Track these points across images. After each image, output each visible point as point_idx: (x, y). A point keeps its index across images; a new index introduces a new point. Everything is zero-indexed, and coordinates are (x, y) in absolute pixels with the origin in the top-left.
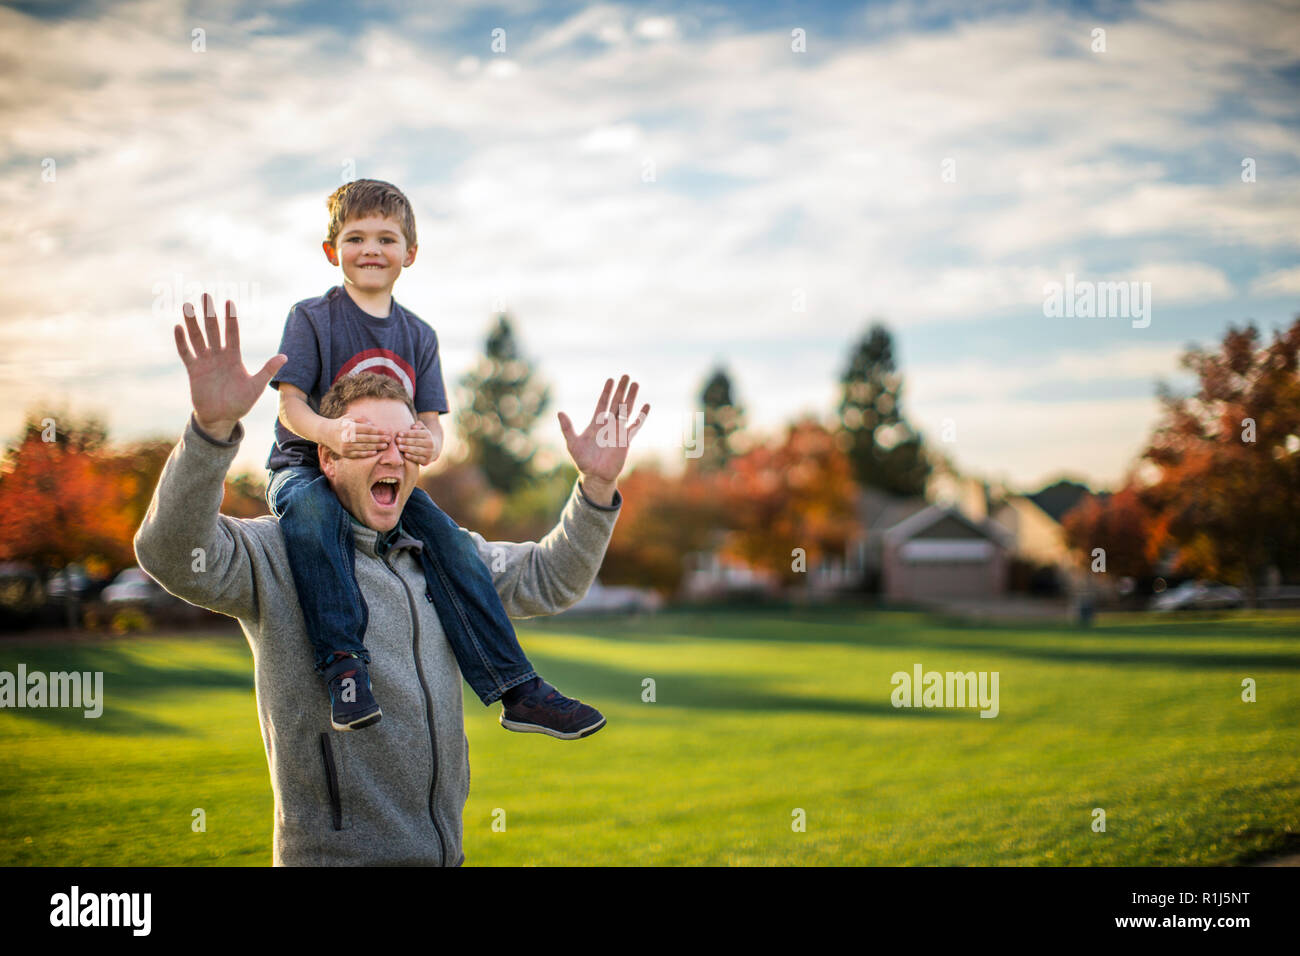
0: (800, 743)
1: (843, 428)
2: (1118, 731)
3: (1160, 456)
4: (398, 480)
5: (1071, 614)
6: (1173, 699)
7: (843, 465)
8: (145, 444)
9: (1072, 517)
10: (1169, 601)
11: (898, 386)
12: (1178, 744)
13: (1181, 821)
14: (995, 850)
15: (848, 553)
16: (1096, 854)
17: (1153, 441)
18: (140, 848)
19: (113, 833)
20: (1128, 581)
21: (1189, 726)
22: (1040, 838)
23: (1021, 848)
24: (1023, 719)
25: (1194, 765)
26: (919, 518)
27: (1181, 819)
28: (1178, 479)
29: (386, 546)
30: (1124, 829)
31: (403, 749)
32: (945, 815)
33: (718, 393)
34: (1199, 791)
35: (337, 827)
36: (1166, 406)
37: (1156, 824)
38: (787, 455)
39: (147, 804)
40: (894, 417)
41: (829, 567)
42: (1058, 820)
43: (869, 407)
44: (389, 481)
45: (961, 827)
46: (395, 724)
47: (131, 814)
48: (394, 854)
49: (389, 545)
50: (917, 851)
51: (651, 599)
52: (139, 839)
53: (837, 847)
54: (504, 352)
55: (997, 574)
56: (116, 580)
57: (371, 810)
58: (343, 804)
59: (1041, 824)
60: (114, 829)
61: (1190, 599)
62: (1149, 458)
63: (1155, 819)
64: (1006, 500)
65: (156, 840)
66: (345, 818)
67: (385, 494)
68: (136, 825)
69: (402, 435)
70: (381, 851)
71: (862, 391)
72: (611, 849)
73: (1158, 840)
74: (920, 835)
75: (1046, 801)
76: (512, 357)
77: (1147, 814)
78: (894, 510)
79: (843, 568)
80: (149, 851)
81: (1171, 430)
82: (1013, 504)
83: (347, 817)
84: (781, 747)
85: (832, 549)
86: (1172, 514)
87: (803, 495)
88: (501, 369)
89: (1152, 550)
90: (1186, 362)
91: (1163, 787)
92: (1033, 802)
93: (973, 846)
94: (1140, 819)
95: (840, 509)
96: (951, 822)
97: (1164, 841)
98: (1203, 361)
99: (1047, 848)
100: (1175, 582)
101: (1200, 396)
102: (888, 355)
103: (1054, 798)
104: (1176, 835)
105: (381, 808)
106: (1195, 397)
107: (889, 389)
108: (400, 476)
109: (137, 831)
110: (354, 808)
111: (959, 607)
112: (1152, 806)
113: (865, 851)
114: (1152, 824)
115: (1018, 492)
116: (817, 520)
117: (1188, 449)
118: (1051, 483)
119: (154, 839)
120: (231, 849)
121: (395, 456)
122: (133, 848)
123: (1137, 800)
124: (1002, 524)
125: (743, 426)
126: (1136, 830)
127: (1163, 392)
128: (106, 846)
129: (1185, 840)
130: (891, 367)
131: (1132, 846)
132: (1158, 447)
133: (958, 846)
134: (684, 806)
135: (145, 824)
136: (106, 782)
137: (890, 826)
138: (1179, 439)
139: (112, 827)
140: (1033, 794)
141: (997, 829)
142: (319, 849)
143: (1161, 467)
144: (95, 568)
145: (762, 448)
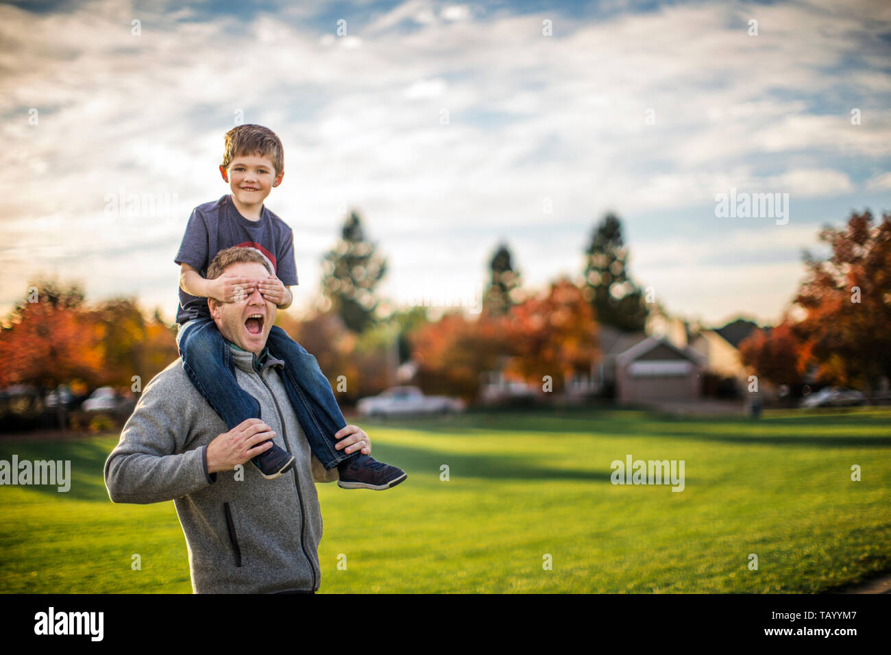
0: (561, 501)
1: (588, 285)
2: (779, 490)
3: (805, 301)
4: (262, 315)
5: (746, 410)
6: (818, 468)
7: (587, 311)
8: (110, 302)
9: (746, 344)
10: (813, 401)
11: (626, 256)
12: (820, 499)
13: (822, 551)
14: (695, 572)
15: (593, 370)
16: (764, 574)
17: (801, 291)
18: (109, 578)
19: (92, 568)
20: (784, 387)
21: (826, 487)
22: (725, 564)
23: (713, 570)
24: (714, 483)
25: (831, 513)
26: (641, 346)
27: (822, 550)
28: (818, 317)
29: (259, 366)
30: (783, 557)
31: (281, 507)
32: (661, 549)
33: (502, 262)
34: (834, 531)
35: (239, 564)
36: (809, 267)
37: (805, 553)
38: (550, 304)
39: (115, 548)
40: (623, 277)
41: (579, 381)
42: (738, 551)
43: (606, 270)
44: (256, 316)
45: (671, 557)
46: (275, 490)
47: (103, 555)
48: (278, 580)
49: (262, 365)
50: (642, 573)
51: (458, 404)
52: (110, 572)
53: (587, 572)
54: (355, 236)
55: (695, 383)
56: (92, 395)
57: (260, 552)
58: (241, 549)
59: (726, 554)
60: (93, 565)
61: (827, 399)
62: (798, 303)
63: (804, 550)
64: (700, 332)
65: (121, 573)
66: (243, 558)
67: (255, 326)
68: (108, 562)
69: (261, 282)
70: (269, 579)
71: (600, 260)
72: (432, 575)
73: (806, 564)
74: (643, 563)
75: (730, 538)
76: (360, 239)
77: (800, 547)
78: (624, 341)
79: (589, 381)
80: (116, 580)
81: (813, 283)
82: (705, 336)
83: (245, 557)
84: (548, 504)
85: (582, 368)
86: (814, 341)
87: (561, 331)
88: (352, 247)
89: (801, 366)
90: (823, 237)
91: (810, 528)
92: (721, 539)
93: (679, 570)
94: (795, 550)
95: (587, 340)
96: (664, 554)
97: (811, 565)
98: (834, 235)
99: (730, 570)
100: (817, 388)
101: (832, 260)
102: (618, 235)
103: (735, 536)
104: (819, 560)
105: (267, 550)
106: (829, 260)
107: (619, 258)
108: (264, 312)
109: (108, 567)
110: (249, 552)
111: (669, 407)
112: (803, 541)
113: (606, 574)
114: (803, 554)
115: (708, 327)
116: (571, 348)
117: (824, 296)
118: (731, 321)
119: (119, 572)
120: (172, 578)
121: (258, 299)
122: (105, 578)
123: (792, 537)
124: (697, 350)
125: (520, 285)
126: (791, 557)
127: (807, 257)
128: (86, 577)
129: (825, 564)
130: (621, 243)
131: (790, 569)
132: (804, 295)
133: (670, 570)
134: (481, 545)
135: (112, 562)
136: (86, 533)
137: (623, 557)
138: (818, 289)
139: (91, 564)
140: (720, 534)
141: (696, 558)
142: (227, 579)
143: (806, 309)
144: (77, 388)
145: (533, 298)
